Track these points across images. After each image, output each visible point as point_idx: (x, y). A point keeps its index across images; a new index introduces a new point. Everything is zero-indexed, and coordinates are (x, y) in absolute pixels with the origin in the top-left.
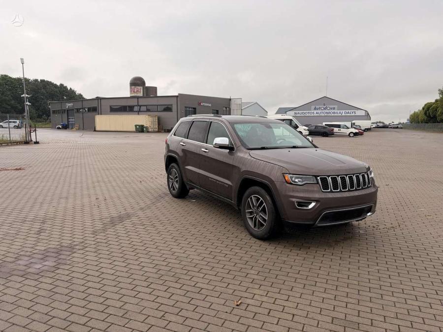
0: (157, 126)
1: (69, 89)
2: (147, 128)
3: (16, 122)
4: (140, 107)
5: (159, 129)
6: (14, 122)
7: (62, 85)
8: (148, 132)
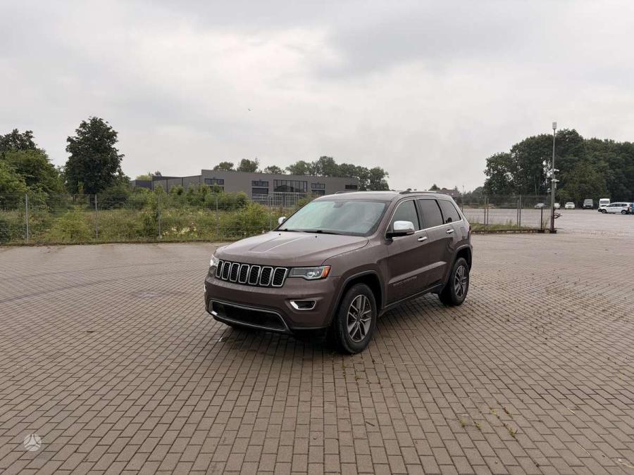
3: (626, 205)
6: (623, 205)
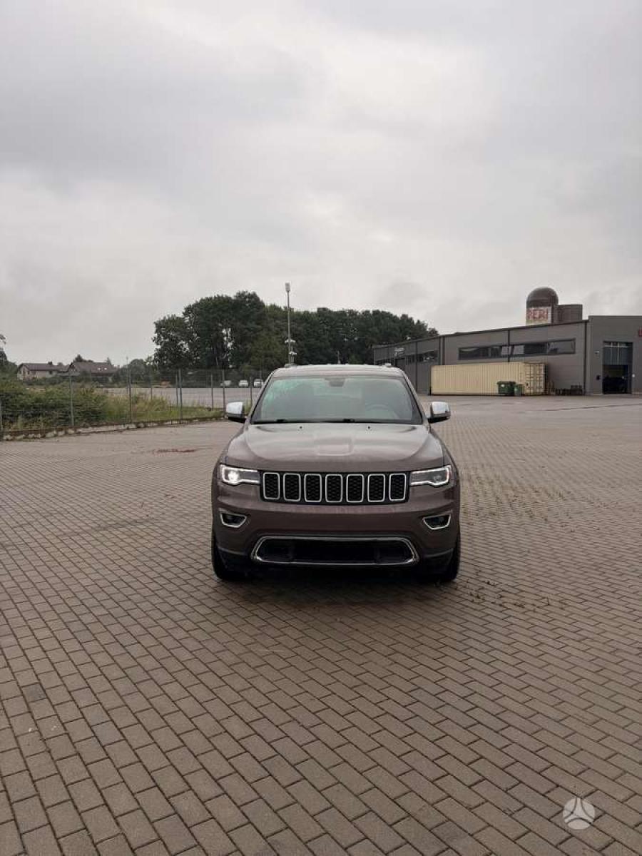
0: (542, 384)
1: (415, 322)
2: (520, 387)
4: (513, 348)
5: (546, 388)
7: (404, 316)
8: (523, 395)
